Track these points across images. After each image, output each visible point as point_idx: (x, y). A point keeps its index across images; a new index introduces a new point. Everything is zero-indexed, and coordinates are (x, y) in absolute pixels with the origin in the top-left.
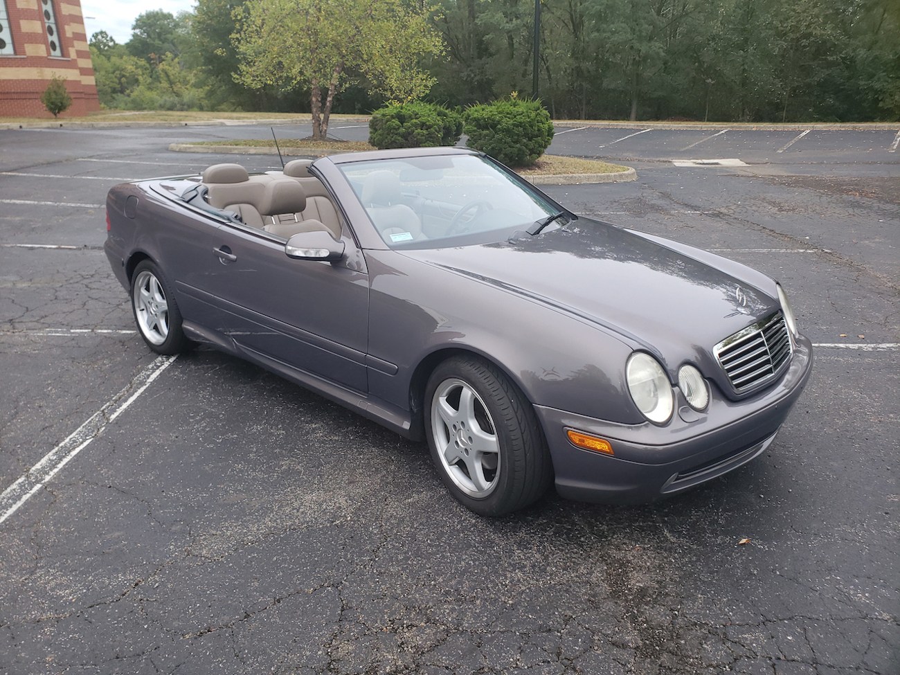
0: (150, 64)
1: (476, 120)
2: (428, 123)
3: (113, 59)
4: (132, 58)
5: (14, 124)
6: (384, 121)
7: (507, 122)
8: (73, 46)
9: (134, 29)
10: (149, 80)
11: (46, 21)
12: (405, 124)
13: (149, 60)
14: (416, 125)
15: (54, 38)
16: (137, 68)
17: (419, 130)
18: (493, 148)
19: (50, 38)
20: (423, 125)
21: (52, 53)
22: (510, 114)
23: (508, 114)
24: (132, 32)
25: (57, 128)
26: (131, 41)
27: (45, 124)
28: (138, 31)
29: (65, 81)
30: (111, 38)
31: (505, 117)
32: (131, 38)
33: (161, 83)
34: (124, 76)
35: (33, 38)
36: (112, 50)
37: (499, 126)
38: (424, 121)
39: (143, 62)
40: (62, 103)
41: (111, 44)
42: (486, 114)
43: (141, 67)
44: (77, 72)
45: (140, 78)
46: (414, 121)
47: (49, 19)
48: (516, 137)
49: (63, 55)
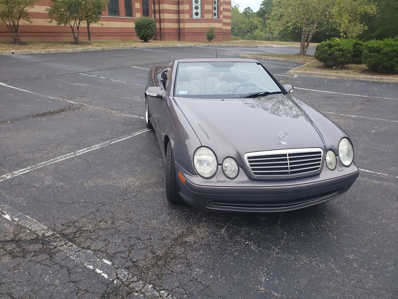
0: (264, 20)
1: (370, 48)
2: (343, 49)
3: (250, 19)
4: (258, 18)
5: (192, 44)
6: (321, 47)
7: (387, 49)
8: (222, 14)
9: (261, 6)
10: (262, 27)
11: (214, 5)
12: (331, 49)
13: (264, 19)
14: (337, 50)
15: (216, 12)
16: (258, 22)
17: (338, 52)
18: (376, 63)
19: (214, 11)
20: (340, 50)
21: (214, 17)
22: (391, 45)
23: (389, 45)
24: (260, 7)
25: (207, 46)
26: (259, 11)
27: (204, 45)
28: (262, 6)
29: (215, 28)
30: (251, 10)
31: (387, 47)
32: (259, 9)
33: (266, 28)
34: (252, 25)
35: (208, 12)
36: (251, 15)
37: (382, 52)
38: (341, 48)
39: (261, 19)
40: (212, 37)
41: (251, 12)
42: (376, 45)
43: (260, 21)
44: (222, 24)
45: (259, 26)
46: (336, 47)
47: (215, 4)
48: (391, 58)
49: (218, 18)
